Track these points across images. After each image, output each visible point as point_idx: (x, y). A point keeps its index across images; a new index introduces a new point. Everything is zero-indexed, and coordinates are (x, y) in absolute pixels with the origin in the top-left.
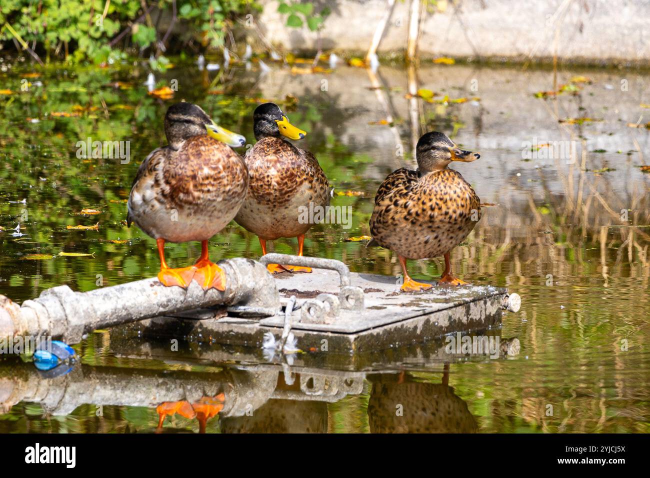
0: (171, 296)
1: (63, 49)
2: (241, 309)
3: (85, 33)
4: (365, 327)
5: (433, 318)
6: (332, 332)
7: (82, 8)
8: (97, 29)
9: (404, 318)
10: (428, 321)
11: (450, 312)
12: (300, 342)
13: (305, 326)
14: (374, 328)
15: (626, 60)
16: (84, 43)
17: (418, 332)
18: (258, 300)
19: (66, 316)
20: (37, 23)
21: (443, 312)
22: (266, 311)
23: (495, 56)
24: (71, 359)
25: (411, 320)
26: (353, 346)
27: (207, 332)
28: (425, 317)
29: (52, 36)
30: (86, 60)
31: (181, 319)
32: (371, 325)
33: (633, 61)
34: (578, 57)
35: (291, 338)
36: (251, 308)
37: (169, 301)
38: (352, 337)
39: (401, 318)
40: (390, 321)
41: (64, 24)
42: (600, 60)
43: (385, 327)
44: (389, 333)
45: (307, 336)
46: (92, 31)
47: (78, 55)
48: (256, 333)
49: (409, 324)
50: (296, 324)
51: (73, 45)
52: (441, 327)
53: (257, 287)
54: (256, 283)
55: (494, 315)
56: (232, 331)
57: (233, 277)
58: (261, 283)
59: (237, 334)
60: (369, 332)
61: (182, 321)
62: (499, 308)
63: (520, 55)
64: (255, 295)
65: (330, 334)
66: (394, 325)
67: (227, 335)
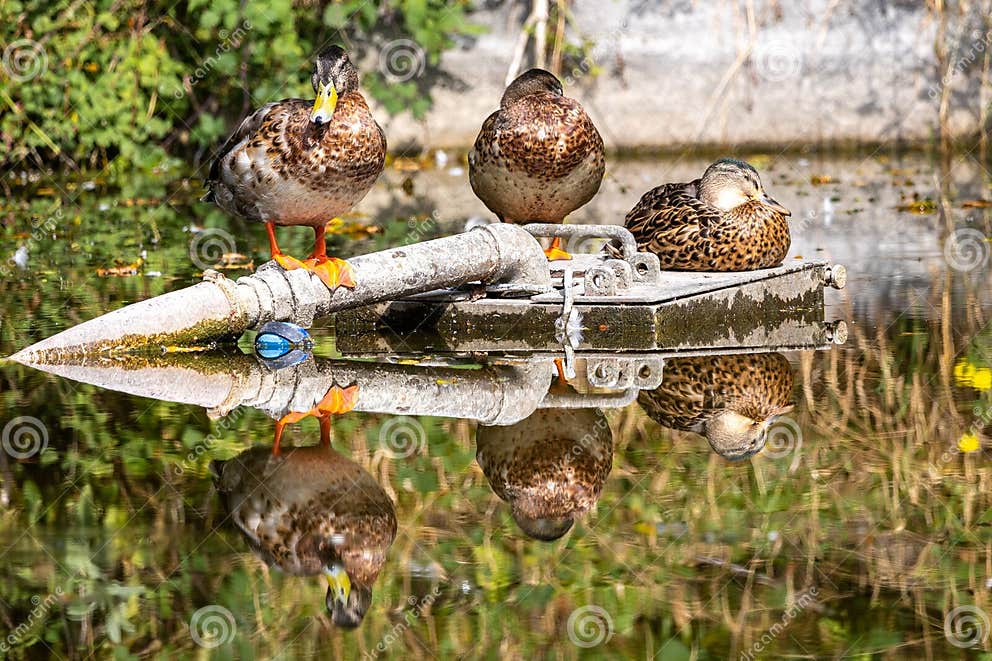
0: (419, 270)
1: (100, 157)
2: (503, 287)
3: (128, 136)
4: (669, 297)
5: (746, 291)
6: (627, 304)
7: (121, 106)
8: (143, 130)
9: (712, 288)
10: (739, 294)
11: (765, 284)
12: (586, 319)
13: (592, 299)
14: (678, 298)
15: (810, 143)
16: (127, 148)
17: (730, 307)
18: (524, 275)
19: (293, 293)
20: (66, 126)
21: (757, 283)
22: (535, 288)
23: (643, 146)
24: (305, 342)
25: (720, 291)
26: (656, 319)
27: (463, 317)
28: (737, 289)
29: (87, 140)
30: (130, 168)
31: (429, 302)
32: (675, 295)
33: (820, 142)
34: (748, 143)
35: (575, 314)
36: (517, 285)
37: (417, 275)
38: (654, 308)
39: (709, 288)
40: (696, 291)
41: (99, 126)
42: (777, 143)
43: (691, 298)
44: (696, 305)
45: (594, 311)
46: (135, 133)
47: (122, 163)
48: (528, 312)
49: (717, 296)
50: (579, 298)
51: (113, 151)
52: (756, 302)
53: (523, 258)
54: (522, 253)
55: (815, 292)
56: (496, 313)
57: (493, 246)
58: (528, 254)
59: (503, 315)
60: (673, 303)
61: (430, 306)
62: (821, 284)
63: (676, 143)
64: (521, 269)
65: (624, 306)
66: (702, 296)
67: (491, 318)
